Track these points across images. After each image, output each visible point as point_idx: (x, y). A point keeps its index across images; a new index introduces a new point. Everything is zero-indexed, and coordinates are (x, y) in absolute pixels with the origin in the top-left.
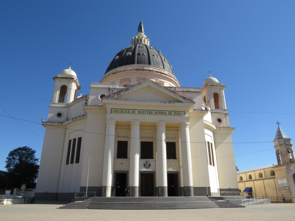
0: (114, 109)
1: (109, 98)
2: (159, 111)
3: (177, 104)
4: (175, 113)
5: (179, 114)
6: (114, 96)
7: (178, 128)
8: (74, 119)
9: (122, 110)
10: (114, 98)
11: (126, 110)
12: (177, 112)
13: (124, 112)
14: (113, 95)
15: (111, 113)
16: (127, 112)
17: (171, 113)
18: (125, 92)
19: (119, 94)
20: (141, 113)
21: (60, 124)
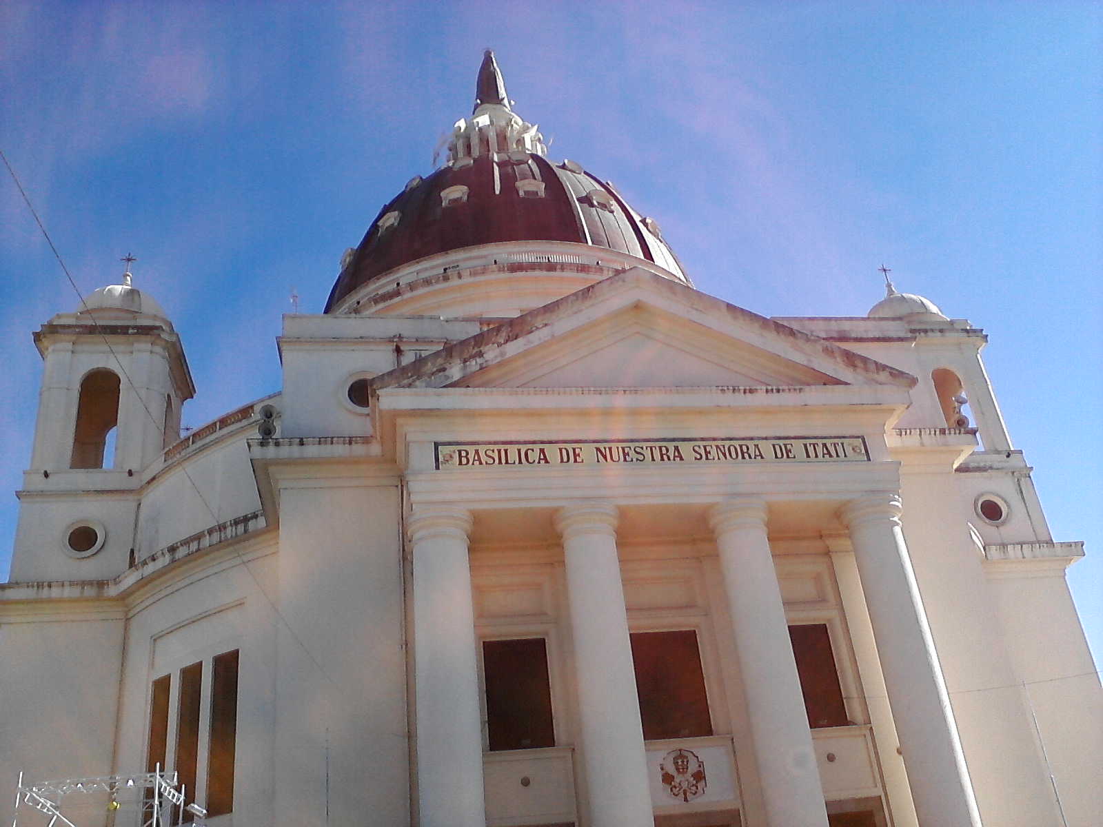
0: (450, 444)
1: (418, 383)
2: (719, 443)
3: (815, 396)
4: (811, 449)
5: (833, 453)
6: (444, 370)
7: (831, 543)
8: (181, 552)
9: (503, 447)
10: (447, 377)
11: (523, 448)
12: (820, 442)
13: (513, 456)
14: (440, 361)
15: (437, 468)
16: (534, 456)
17: (788, 452)
18: (507, 341)
19: (473, 357)
20: (615, 457)
21: (90, 592)
